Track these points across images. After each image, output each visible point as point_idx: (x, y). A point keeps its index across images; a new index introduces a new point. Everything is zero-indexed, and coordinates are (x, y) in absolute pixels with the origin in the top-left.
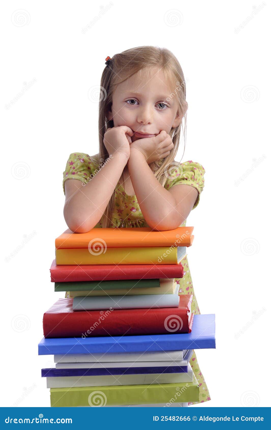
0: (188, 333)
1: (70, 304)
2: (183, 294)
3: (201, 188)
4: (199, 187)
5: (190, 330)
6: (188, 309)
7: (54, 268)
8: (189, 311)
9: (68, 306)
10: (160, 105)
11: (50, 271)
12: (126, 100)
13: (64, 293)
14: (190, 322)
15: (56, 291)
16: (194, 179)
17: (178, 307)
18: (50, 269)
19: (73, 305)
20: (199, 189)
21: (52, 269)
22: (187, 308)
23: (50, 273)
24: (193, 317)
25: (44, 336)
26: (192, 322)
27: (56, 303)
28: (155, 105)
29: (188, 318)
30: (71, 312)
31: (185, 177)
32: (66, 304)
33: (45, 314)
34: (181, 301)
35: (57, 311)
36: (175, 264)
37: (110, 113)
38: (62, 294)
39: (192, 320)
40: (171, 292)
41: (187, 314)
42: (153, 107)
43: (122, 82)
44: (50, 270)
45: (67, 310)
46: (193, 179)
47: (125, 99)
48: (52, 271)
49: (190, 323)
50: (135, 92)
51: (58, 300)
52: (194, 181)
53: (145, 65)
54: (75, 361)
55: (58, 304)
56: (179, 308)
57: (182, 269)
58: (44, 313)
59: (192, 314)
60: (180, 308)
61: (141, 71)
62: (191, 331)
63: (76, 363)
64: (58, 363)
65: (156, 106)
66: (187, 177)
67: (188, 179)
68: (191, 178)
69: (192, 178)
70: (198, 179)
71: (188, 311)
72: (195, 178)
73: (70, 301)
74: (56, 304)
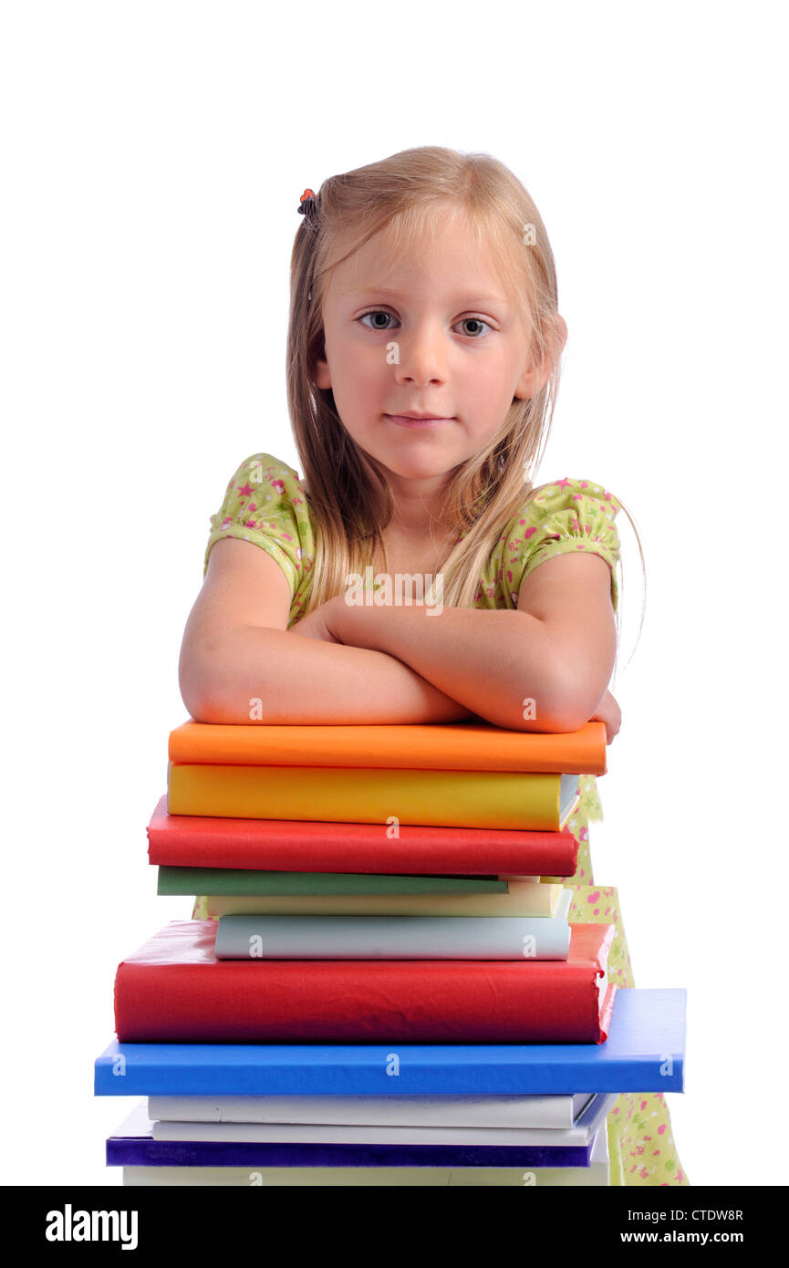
0: (596, 1044)
1: (205, 937)
2: (581, 921)
3: (612, 549)
4: (604, 548)
5: (601, 1034)
6: (598, 965)
7: (163, 824)
8: (602, 974)
9: (201, 945)
10: (469, 325)
11: (147, 833)
12: (359, 314)
13: (190, 901)
14: (604, 1010)
15: (161, 892)
16: (581, 530)
17: (565, 961)
18: (148, 826)
19: (217, 942)
20: (608, 555)
21: (153, 827)
22: (595, 964)
23: (148, 840)
24: (613, 994)
25: (116, 1035)
26: (609, 1010)
27: (160, 933)
28: (450, 325)
29: (598, 996)
30: (213, 962)
31: (552, 532)
32: (196, 939)
33: (122, 965)
34: (576, 943)
35: (161, 957)
36: (552, 831)
37: (321, 364)
38: (183, 906)
39: (610, 1004)
40: (545, 914)
41: (594, 984)
42: (446, 330)
43: (344, 259)
44: (147, 829)
45: (197, 956)
46: (578, 531)
47: (355, 313)
48: (152, 835)
49: (602, 1013)
50: (386, 287)
51: (168, 924)
52: (581, 536)
53: (411, 200)
54: (217, 1119)
55: (167, 937)
56: (568, 961)
57: (573, 847)
58: (120, 962)
59: (610, 986)
60: (571, 962)
61: (398, 217)
62: (605, 1036)
63: (220, 1123)
64: (163, 1122)
65: (453, 328)
66: (556, 530)
67: (562, 537)
68: (571, 531)
69: (572, 529)
70: (595, 526)
71: (598, 975)
72: (584, 523)
73: (207, 929)
74: (160, 936)
